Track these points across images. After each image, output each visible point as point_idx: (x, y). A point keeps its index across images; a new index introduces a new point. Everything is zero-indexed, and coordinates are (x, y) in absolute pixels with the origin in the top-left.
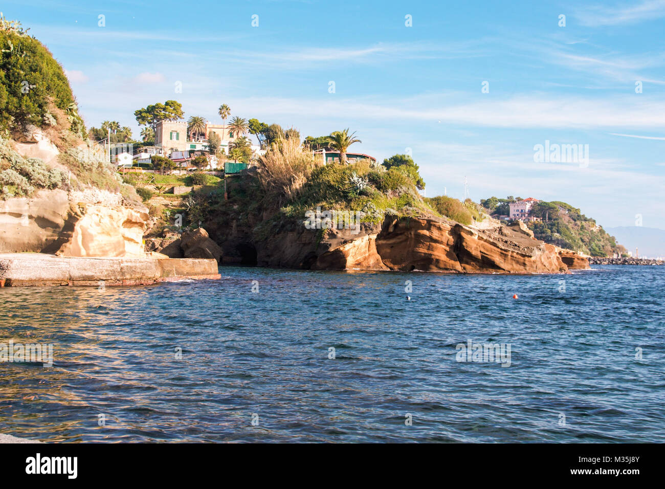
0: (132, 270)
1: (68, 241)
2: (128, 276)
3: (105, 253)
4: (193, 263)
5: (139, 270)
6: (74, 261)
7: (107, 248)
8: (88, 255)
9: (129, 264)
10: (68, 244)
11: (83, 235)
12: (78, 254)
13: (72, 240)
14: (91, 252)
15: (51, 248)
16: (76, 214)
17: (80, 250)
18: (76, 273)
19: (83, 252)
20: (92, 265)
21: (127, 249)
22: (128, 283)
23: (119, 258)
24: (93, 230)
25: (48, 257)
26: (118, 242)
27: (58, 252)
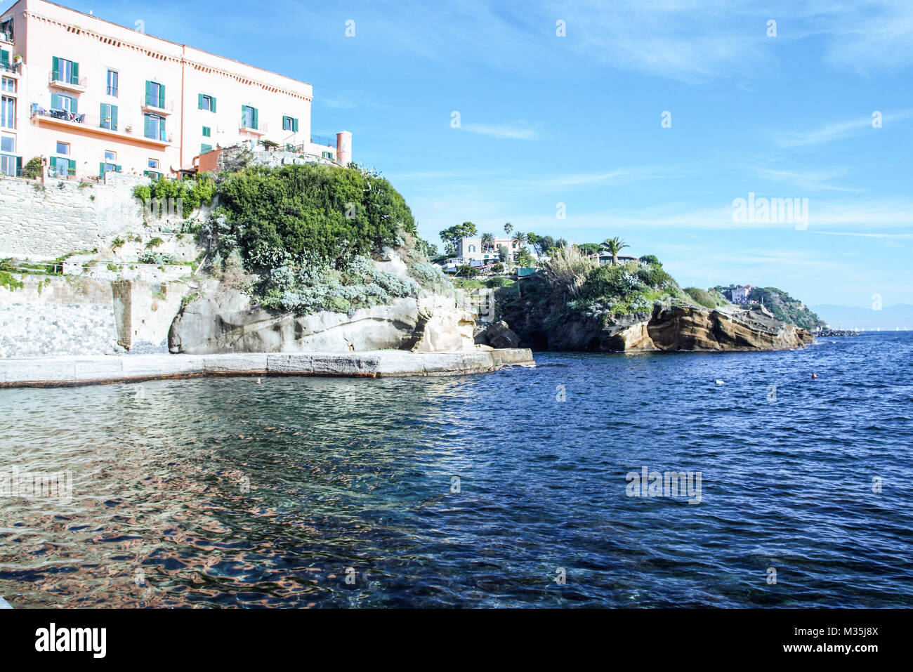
0: (472, 362)
1: (420, 339)
2: (469, 367)
3: (448, 348)
4: (515, 353)
5: (476, 362)
6: (427, 356)
7: (449, 344)
8: (436, 350)
9: (470, 357)
10: (420, 342)
11: (431, 334)
12: (428, 350)
13: (423, 338)
14: (438, 348)
15: (407, 345)
16: (424, 316)
17: (429, 346)
18: (429, 366)
19: (432, 348)
20: (441, 359)
21: (463, 344)
22: (469, 372)
23: (458, 352)
24: (438, 330)
25: (405, 353)
26: (457, 339)
27: (413, 349)
